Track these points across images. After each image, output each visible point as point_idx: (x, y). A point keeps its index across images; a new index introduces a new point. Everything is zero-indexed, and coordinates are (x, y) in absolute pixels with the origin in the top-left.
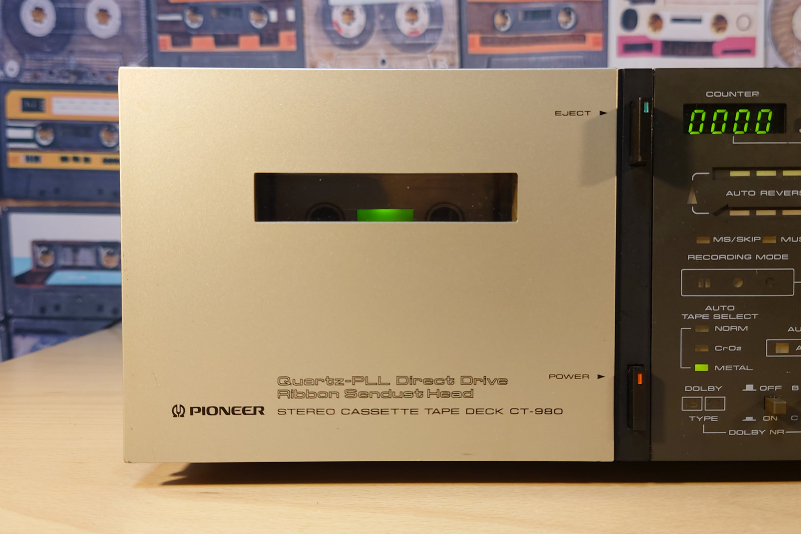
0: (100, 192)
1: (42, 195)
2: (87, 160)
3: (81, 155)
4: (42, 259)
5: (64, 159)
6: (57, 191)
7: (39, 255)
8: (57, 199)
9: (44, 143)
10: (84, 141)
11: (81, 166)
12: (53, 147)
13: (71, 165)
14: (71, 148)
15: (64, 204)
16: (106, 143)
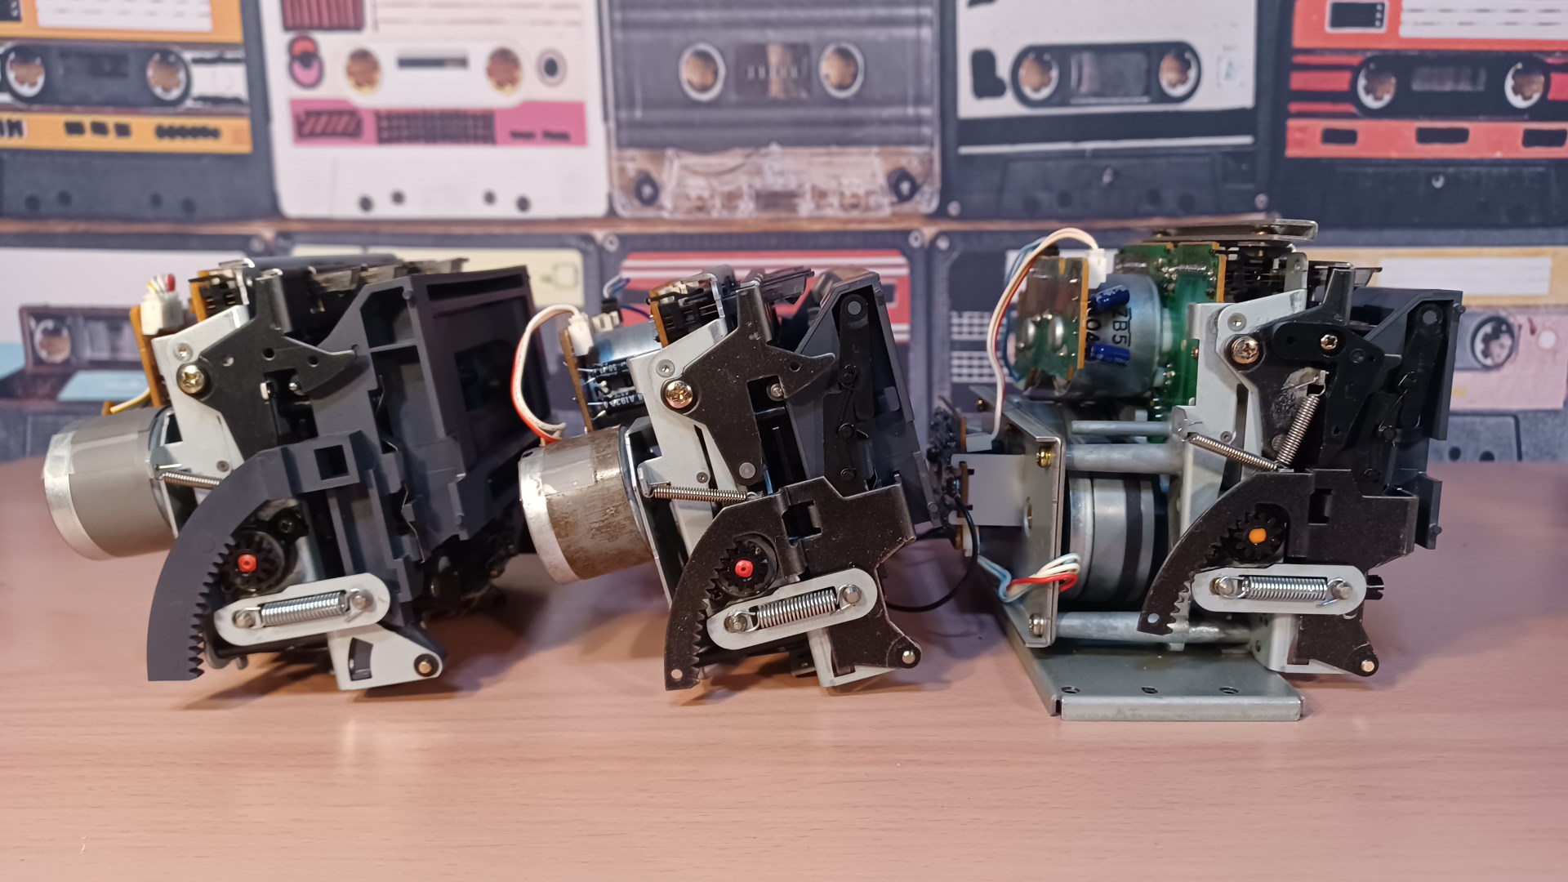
0: (156, 201)
1: (33, 208)
2: (123, 130)
3: (110, 120)
4: (42, 346)
5: (74, 129)
6: (64, 198)
7: (38, 336)
8: (67, 217)
9: (27, 91)
10: (113, 87)
11: (110, 142)
12: (45, 100)
13: (88, 142)
14: (85, 103)
15: (81, 227)
16: (158, 91)
